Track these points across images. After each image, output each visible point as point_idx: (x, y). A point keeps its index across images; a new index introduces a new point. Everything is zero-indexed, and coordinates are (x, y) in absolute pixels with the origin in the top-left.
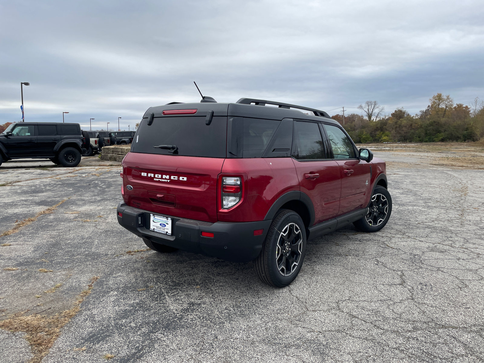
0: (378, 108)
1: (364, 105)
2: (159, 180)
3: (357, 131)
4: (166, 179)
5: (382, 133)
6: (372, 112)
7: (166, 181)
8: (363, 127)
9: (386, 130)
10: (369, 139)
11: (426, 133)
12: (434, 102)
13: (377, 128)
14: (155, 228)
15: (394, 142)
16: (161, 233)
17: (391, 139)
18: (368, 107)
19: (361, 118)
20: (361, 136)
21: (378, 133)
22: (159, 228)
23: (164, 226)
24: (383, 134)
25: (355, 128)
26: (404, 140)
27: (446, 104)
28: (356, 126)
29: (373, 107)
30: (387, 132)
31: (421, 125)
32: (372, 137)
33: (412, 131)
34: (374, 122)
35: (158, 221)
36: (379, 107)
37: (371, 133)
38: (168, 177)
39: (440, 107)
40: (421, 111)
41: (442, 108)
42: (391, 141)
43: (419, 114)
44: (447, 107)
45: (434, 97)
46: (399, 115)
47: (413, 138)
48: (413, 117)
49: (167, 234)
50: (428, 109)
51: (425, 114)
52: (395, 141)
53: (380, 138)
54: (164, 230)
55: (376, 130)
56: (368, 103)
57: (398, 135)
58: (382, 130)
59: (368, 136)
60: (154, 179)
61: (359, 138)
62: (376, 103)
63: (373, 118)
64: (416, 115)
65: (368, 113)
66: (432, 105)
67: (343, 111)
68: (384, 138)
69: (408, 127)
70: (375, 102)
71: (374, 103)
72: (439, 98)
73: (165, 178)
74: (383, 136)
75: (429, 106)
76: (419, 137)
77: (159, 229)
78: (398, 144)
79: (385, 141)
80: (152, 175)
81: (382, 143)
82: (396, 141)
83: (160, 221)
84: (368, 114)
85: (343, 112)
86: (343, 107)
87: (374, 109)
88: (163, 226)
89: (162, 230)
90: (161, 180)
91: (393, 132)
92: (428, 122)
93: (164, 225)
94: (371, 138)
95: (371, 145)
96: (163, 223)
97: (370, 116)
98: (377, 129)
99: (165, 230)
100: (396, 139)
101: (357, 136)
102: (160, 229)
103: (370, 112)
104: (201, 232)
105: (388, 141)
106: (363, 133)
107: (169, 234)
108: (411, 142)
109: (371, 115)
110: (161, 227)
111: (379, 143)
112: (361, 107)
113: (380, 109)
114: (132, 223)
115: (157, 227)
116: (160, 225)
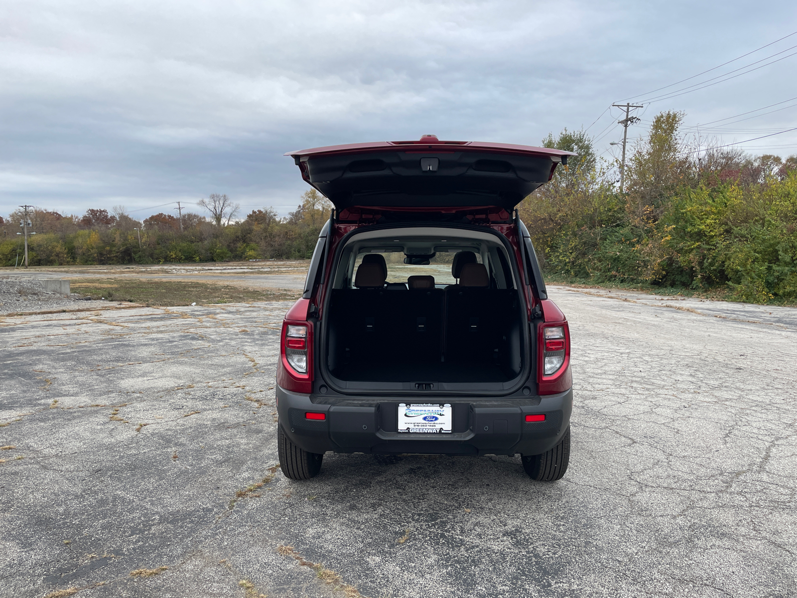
0: (229, 205)
1: (207, 200)
3: (206, 242)
5: (245, 245)
6: (221, 211)
8: (216, 236)
9: (251, 240)
10: (227, 255)
11: (308, 246)
12: (307, 201)
13: (237, 237)
14: (411, 426)
15: (265, 259)
16: (427, 433)
17: (260, 255)
18: (213, 204)
19: (201, 221)
20: (213, 250)
21: (239, 245)
22: (420, 425)
23: (434, 419)
24: (247, 246)
25: (203, 237)
26: (279, 256)
27: (323, 204)
28: (203, 235)
29: (222, 205)
30: (253, 245)
31: (300, 234)
32: (231, 251)
33: (289, 242)
34: (226, 227)
35: (419, 412)
36: (231, 204)
37: (229, 246)
39: (315, 208)
40: (290, 213)
41: (318, 210)
42: (260, 258)
43: (288, 217)
44: (323, 208)
45: (307, 194)
46: (258, 218)
47: (291, 253)
48: (280, 221)
49: (443, 432)
50: (299, 211)
51: (296, 216)
52: (266, 258)
53: (242, 253)
54: (433, 427)
55: (236, 240)
56: (214, 197)
57: (270, 248)
58: (244, 242)
59: (225, 250)
61: (211, 253)
62: (227, 197)
63: (224, 221)
64: (284, 218)
65: (215, 212)
66: (304, 206)
67: (180, 208)
68: (249, 253)
69: (282, 236)
70: (225, 196)
71: (223, 198)
72: (313, 196)
74: (248, 250)
75: (300, 206)
76: (299, 252)
77: (420, 427)
78: (271, 262)
79: (251, 257)
81: (247, 261)
82: (268, 257)
83: (423, 412)
84: (216, 215)
85: (179, 211)
86: (179, 202)
87: (224, 208)
88: (432, 421)
89: (428, 427)
91: (263, 243)
92: (308, 230)
93: (434, 417)
94: (229, 254)
95: (231, 263)
96: (432, 415)
97: (218, 218)
98: (236, 239)
99: (435, 426)
100: (268, 254)
101: (206, 250)
102: (424, 426)
103: (218, 211)
104: (525, 416)
105: (255, 258)
106: (216, 246)
107: (445, 432)
108: (288, 258)
109: (220, 217)
110: (427, 422)
111: (242, 261)
112: (202, 203)
113: (233, 207)
114: (364, 426)
115: (416, 424)
116: (425, 419)
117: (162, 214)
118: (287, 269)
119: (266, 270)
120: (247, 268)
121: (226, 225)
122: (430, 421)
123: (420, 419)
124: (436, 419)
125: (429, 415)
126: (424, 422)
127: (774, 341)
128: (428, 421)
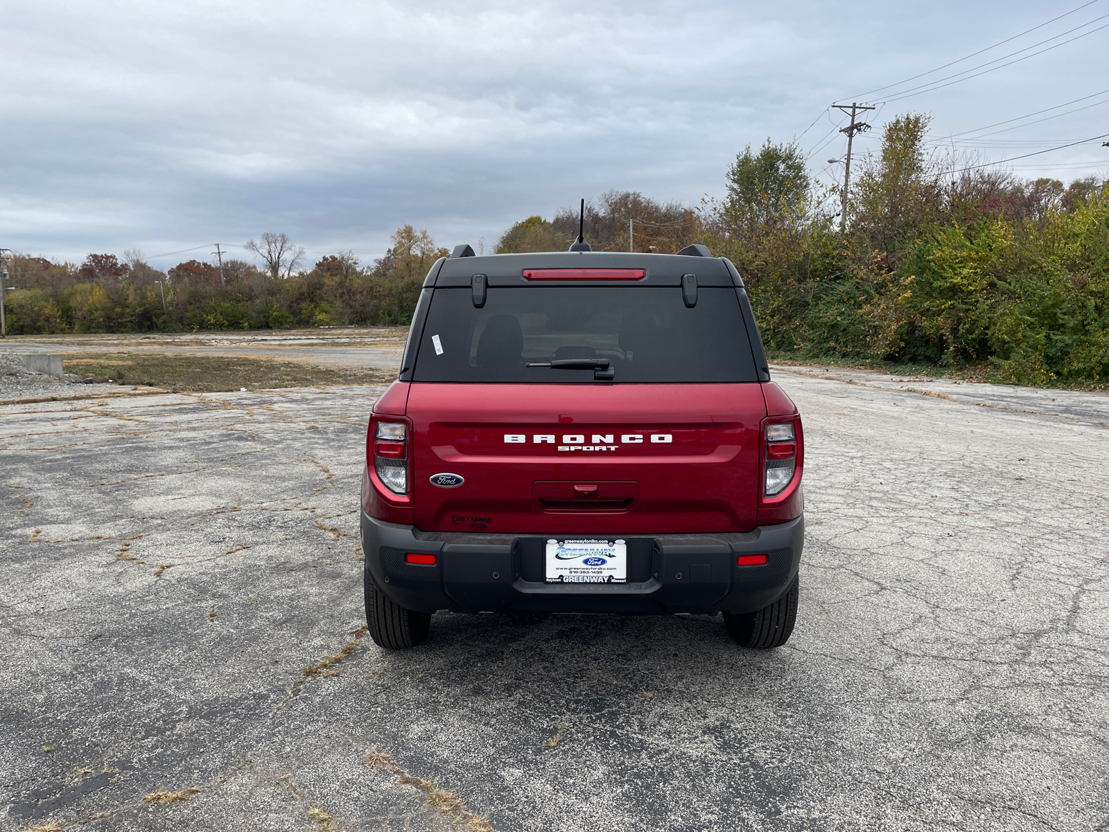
0: (290, 249)
1: (258, 241)
2: (580, 448)
3: (258, 301)
4: (602, 443)
5: (313, 306)
6: (279, 258)
7: (604, 448)
8: (272, 293)
9: (321, 299)
10: (288, 320)
11: (402, 307)
12: (400, 242)
13: (302, 294)
14: (566, 573)
15: (342, 325)
16: (590, 583)
17: (335, 319)
18: (267, 247)
19: (249, 271)
20: (268, 313)
21: (304, 305)
22: (578, 571)
23: (600, 563)
24: (316, 307)
25: (253, 294)
26: (362, 321)
27: (422, 248)
28: (253, 291)
29: (279, 248)
30: (324, 305)
31: (390, 290)
32: (294, 314)
33: (375, 301)
34: (286, 280)
35: (578, 553)
36: (293, 248)
37: (290, 307)
38: (609, 438)
39: (412, 253)
40: (375, 261)
41: (416, 256)
42: (334, 323)
43: (374, 265)
44: (423, 253)
45: (399, 233)
46: (331, 266)
47: (378, 317)
48: (362, 272)
49: (613, 581)
50: (389, 257)
51: (385, 265)
52: (343, 323)
53: (310, 317)
54: (599, 575)
55: (301, 299)
56: (269, 238)
57: (348, 311)
58: (312, 301)
59: (285, 312)
60: (559, 448)
61: (265, 317)
62: (286, 237)
63: (283, 272)
64: (369, 267)
65: (269, 259)
66: (395, 250)
67: (219, 253)
68: (319, 317)
69: (365, 293)
70: (283, 236)
71: (280, 238)
72: (408, 236)
73: (599, 442)
74: (317, 313)
75: (389, 251)
76: (390, 315)
77: (579, 574)
78: (351, 330)
79: (322, 323)
80: (551, 439)
81: (316, 328)
82: (346, 323)
83: (584, 552)
84: (271, 263)
85: (218, 256)
86: (218, 245)
87: (282, 252)
88: (597, 565)
89: (590, 574)
90: (585, 448)
91: (338, 303)
92: (401, 284)
93: (599, 559)
94: (291, 318)
95: (293, 332)
96: (598, 556)
97: (274, 267)
98: (301, 297)
99: (601, 572)
100: (346, 319)
101: (259, 313)
102: (584, 572)
103: (273, 257)
104: (734, 557)
105: (328, 324)
106: (272, 306)
107: (616, 581)
108: (374, 324)
109: (277, 266)
110: (590, 567)
111: (310, 328)
112: (252, 246)
113: (295, 251)
114: (494, 574)
115: (573, 570)
116: (586, 562)
117: (194, 261)
118: (373, 339)
119: (343, 340)
120: (317, 339)
121: (286, 277)
122: (594, 565)
123: (578, 563)
124: (604, 562)
125: (593, 556)
126: (586, 566)
127: (1064, 439)
128: (591, 565)
